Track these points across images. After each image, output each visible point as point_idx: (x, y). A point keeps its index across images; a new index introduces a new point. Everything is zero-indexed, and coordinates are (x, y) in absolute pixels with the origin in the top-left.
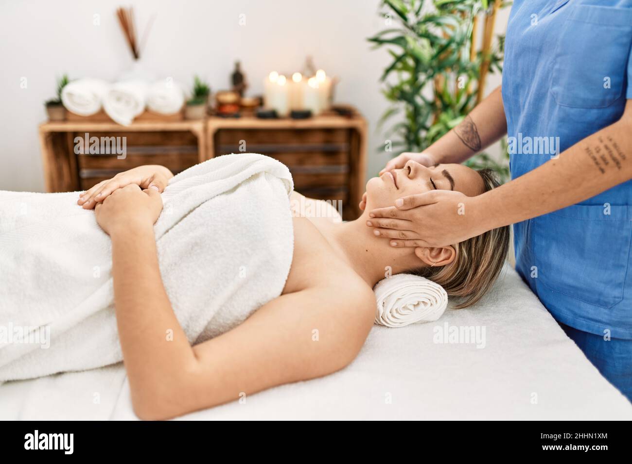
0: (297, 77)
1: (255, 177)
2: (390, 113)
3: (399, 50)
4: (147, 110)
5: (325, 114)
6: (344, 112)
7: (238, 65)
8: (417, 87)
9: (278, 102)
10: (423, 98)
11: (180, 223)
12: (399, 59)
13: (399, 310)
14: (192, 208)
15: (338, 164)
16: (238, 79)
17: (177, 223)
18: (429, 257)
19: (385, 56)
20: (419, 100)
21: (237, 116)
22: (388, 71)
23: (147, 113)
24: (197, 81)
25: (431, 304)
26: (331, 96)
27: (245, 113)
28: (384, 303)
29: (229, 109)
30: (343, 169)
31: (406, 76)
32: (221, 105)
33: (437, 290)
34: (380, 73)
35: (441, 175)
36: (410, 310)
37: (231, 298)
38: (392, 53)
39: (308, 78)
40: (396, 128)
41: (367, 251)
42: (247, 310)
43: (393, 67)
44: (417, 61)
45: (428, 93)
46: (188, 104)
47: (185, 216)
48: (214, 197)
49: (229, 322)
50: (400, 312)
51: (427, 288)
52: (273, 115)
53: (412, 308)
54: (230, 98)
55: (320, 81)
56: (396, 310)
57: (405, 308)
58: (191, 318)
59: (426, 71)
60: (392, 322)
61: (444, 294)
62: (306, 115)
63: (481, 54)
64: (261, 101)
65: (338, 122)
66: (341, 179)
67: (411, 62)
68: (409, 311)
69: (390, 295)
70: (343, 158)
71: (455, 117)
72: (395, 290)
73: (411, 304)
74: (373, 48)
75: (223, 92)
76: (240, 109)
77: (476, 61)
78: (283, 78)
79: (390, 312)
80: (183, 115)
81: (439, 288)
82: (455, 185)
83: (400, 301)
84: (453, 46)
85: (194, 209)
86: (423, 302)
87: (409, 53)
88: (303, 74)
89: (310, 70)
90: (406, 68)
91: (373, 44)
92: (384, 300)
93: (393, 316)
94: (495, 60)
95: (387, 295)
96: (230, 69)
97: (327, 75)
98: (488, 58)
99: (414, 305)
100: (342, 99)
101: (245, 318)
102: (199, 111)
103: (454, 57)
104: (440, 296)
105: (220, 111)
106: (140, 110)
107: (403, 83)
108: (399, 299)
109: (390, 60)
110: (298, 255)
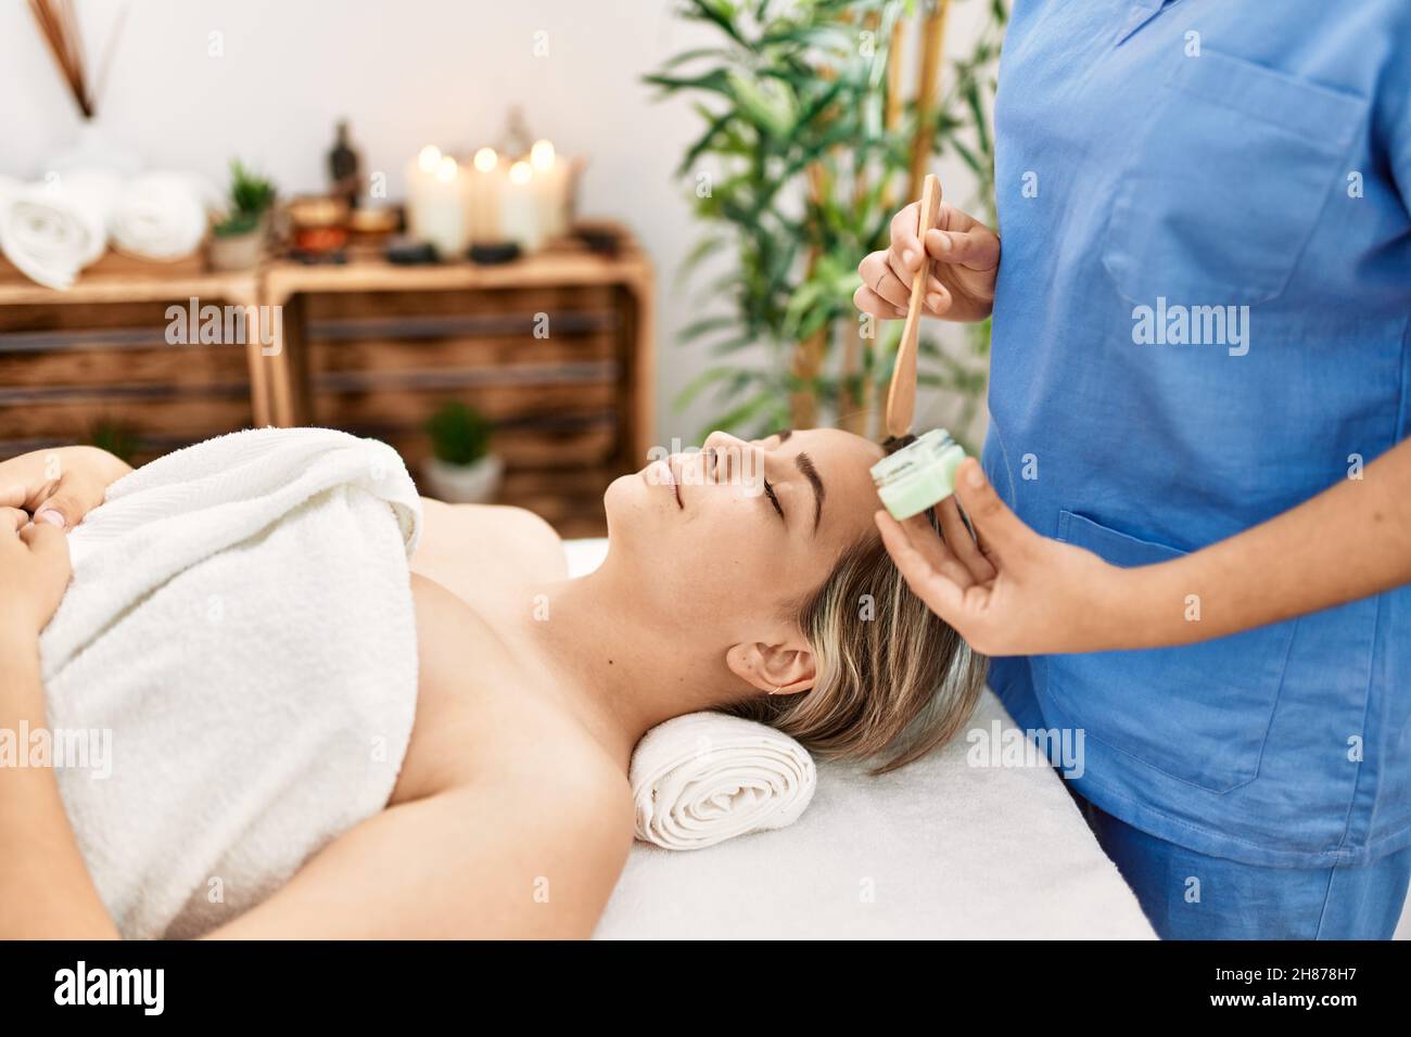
0: (486, 160)
1: (318, 499)
2: (706, 249)
3: (719, 105)
4: (112, 249)
5: (554, 249)
6: (601, 241)
7: (343, 131)
8: (765, 189)
9: (440, 225)
10: (779, 216)
11: (113, 632)
12: (719, 125)
13: (691, 810)
14: (145, 589)
15: (592, 357)
16: (344, 163)
17: (105, 629)
18: (766, 675)
19: (686, 117)
20: (768, 222)
21: (340, 260)
22: (696, 152)
23: (114, 259)
24: (238, 170)
25: (774, 793)
26: (570, 203)
27: (357, 250)
28: (654, 792)
29: (320, 241)
30: (604, 370)
31: (741, 165)
32: (301, 231)
33: (789, 757)
34: (677, 157)
35: (793, 467)
36: (722, 809)
37: (252, 826)
38: (703, 111)
39: (514, 160)
40: (721, 286)
41: (611, 662)
42: (296, 853)
43: (703, 146)
44: (763, 132)
45: (790, 202)
46: (219, 232)
47: (127, 611)
48: (208, 558)
49: (249, 884)
50: (694, 815)
51: (762, 753)
52: (429, 256)
53: (724, 802)
54: (324, 213)
55: (543, 166)
56: (686, 809)
57: (708, 803)
58: (146, 881)
59: (784, 153)
60: (677, 837)
61: (806, 765)
62: (508, 254)
63: (916, 106)
64: (400, 220)
65: (585, 269)
66: (601, 394)
67: (748, 135)
68: (720, 812)
69: (669, 774)
70: (605, 345)
71: (853, 266)
72: (681, 761)
73: (721, 795)
74: (657, 99)
75: (307, 200)
76: (347, 239)
77: (902, 125)
78: (451, 164)
79: (672, 815)
80: (207, 261)
81: (792, 750)
82: (827, 497)
83: (694, 790)
84: (845, 97)
85: (152, 591)
86: (754, 789)
87: (741, 112)
88: (499, 151)
89: (517, 141)
90: (734, 146)
91: (655, 90)
92: (655, 783)
93: (677, 823)
94: (947, 124)
95: (661, 774)
96: (326, 141)
97: (557, 151)
98: (930, 120)
99: (732, 797)
100: (597, 208)
101: (289, 873)
102: (247, 249)
103: (848, 121)
104: (797, 769)
105: (298, 247)
106: (95, 250)
107: (735, 181)
108: (692, 783)
109: (697, 129)
110: (429, 701)
